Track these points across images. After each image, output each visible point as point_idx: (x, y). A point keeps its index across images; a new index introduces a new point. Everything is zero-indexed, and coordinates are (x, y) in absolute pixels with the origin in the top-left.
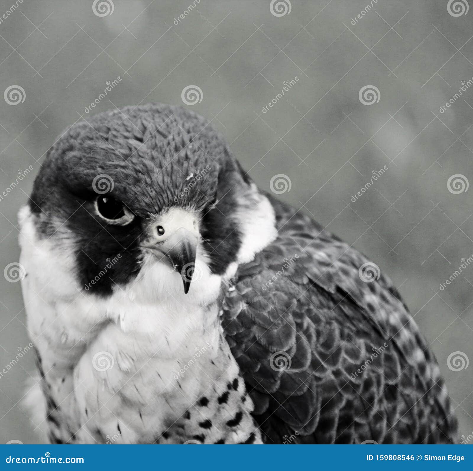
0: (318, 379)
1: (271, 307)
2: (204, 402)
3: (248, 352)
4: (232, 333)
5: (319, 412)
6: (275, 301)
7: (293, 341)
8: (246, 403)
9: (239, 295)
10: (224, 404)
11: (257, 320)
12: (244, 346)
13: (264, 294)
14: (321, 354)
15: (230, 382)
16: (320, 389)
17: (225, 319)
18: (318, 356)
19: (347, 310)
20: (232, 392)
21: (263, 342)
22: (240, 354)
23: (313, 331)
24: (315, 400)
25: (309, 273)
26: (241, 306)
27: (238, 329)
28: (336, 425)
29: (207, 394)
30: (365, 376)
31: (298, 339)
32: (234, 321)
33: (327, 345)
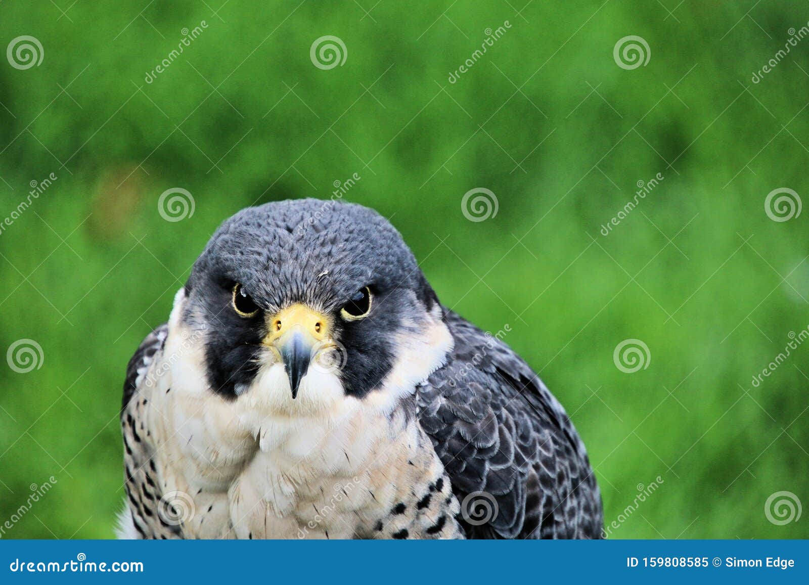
0: (522, 474)
1: (471, 399)
2: (400, 509)
3: (451, 450)
4: (434, 431)
5: (524, 512)
6: (474, 392)
7: (496, 435)
8: (451, 505)
9: (435, 389)
10: (425, 509)
11: (459, 414)
12: (447, 444)
13: (461, 385)
14: (521, 447)
15: (432, 484)
16: (524, 486)
17: (423, 415)
18: (519, 450)
19: (530, 398)
20: (435, 495)
21: (468, 438)
22: (444, 454)
23: (511, 422)
24: (520, 498)
25: (494, 360)
26: (439, 401)
27: (440, 427)
28: (540, 524)
29: (404, 500)
30: (558, 470)
31: (501, 432)
32: (434, 417)
33: (524, 437)
